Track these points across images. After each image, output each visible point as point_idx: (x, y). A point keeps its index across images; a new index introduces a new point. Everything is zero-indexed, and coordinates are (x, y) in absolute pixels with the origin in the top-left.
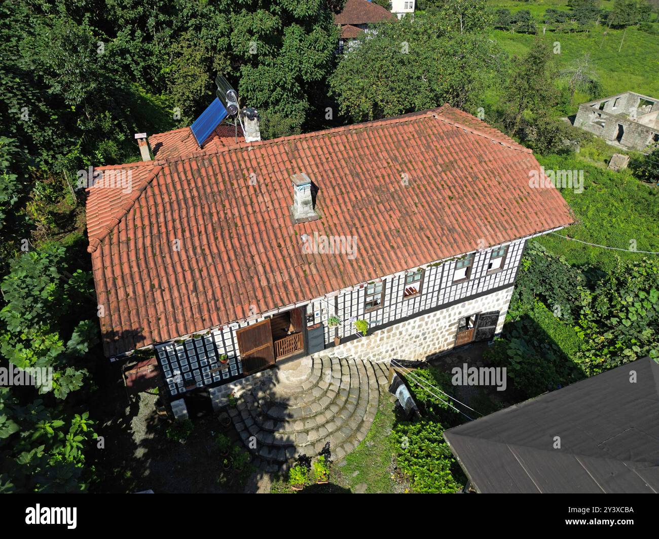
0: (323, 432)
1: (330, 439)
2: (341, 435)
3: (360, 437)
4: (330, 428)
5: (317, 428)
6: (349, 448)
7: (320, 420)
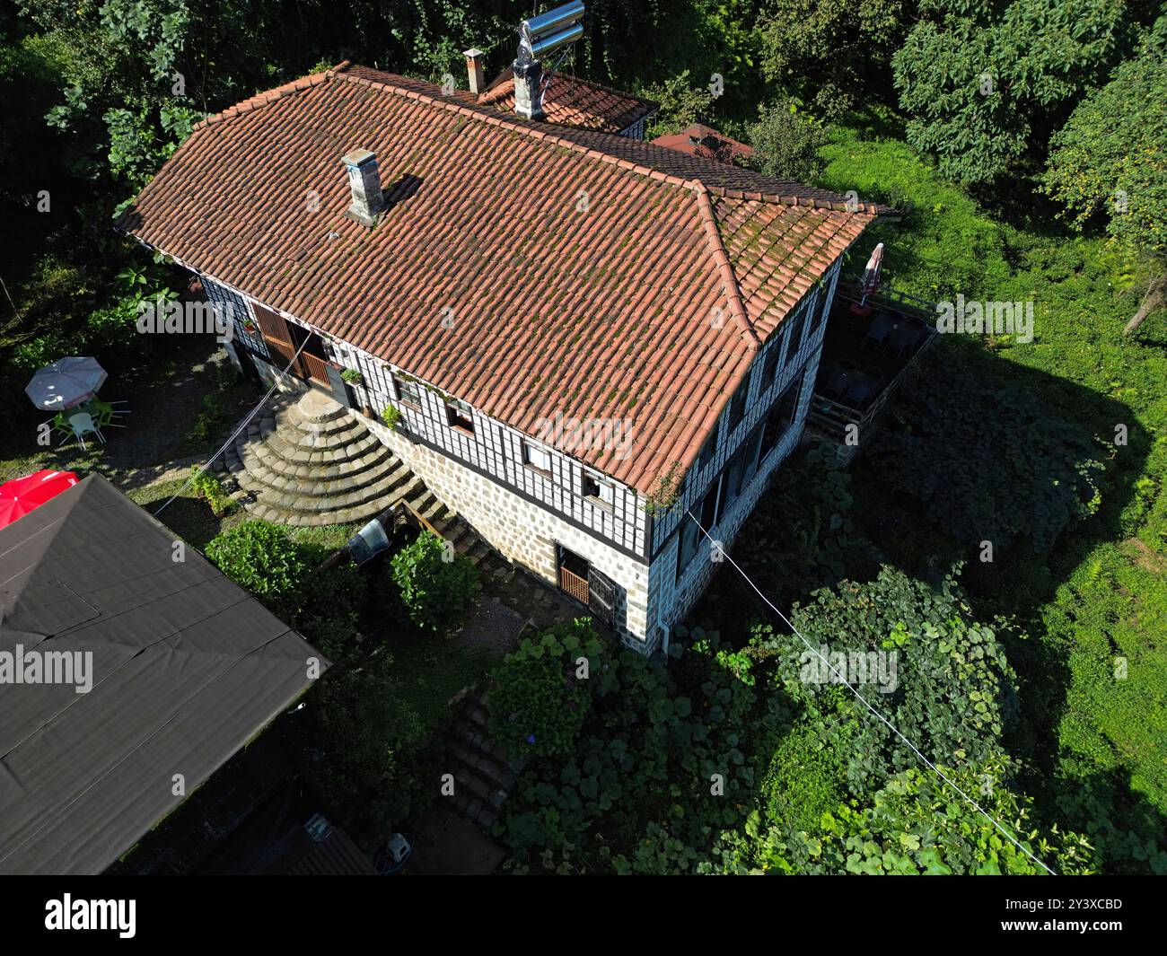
0: (269, 478)
1: (266, 491)
2: (277, 497)
3: (293, 520)
4: (279, 482)
5: (271, 470)
6: (270, 516)
7: (279, 466)
